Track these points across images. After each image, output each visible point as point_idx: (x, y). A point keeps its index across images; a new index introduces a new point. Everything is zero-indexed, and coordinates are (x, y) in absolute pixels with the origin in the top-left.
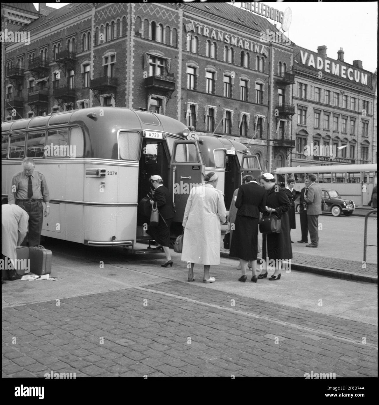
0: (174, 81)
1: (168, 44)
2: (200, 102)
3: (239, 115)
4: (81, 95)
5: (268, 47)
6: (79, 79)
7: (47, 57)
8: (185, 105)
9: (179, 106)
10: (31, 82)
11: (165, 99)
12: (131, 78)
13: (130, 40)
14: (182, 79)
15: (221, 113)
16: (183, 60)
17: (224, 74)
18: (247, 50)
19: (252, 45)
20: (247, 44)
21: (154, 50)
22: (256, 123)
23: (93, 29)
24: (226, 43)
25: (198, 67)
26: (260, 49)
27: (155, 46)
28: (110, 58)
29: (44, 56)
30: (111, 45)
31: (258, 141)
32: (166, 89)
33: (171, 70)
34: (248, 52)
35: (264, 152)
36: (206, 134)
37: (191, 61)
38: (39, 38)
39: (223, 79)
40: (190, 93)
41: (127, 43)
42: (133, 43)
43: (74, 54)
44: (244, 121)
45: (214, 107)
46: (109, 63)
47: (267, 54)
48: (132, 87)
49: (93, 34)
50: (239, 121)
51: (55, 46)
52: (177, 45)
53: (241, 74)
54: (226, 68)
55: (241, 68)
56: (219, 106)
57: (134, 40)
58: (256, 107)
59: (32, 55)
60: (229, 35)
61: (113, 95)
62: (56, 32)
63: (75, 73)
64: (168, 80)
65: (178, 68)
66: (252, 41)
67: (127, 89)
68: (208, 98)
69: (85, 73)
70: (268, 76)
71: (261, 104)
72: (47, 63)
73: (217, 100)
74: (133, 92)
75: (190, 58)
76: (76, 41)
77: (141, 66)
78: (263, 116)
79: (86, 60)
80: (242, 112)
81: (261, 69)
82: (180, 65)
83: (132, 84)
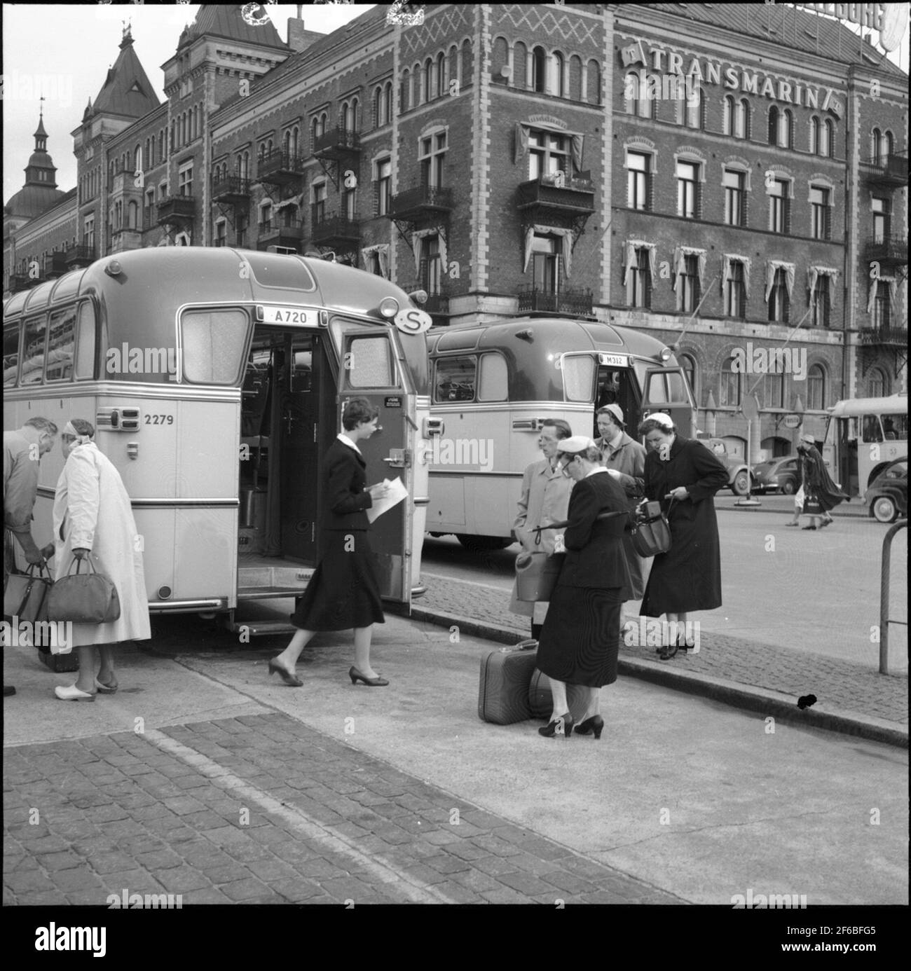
0: (591, 189)
1: (576, 99)
2: (661, 239)
3: (765, 269)
4: (372, 235)
5: (844, 92)
6: (367, 196)
7: (298, 147)
8: (622, 248)
9: (606, 251)
10: (266, 208)
11: (568, 235)
12: (483, 187)
13: (480, 95)
14: (613, 184)
15: (716, 267)
16: (615, 136)
17: (723, 165)
18: (786, 103)
19: (799, 89)
20: (785, 88)
21: (540, 116)
22: (813, 288)
23: (397, 75)
24: (729, 89)
25: (656, 152)
26: (821, 101)
27: (544, 105)
28: (434, 142)
29: (292, 145)
30: (437, 110)
31: (818, 334)
32: (571, 211)
33: (586, 163)
34: (789, 107)
35: (834, 361)
36: (677, 319)
37: (637, 137)
38: (281, 103)
39: (721, 180)
40: (634, 220)
41: (473, 103)
42: (486, 102)
43: (356, 136)
44: (779, 283)
45: (697, 250)
46: (434, 151)
47: (839, 110)
48: (485, 208)
49: (396, 86)
50: (766, 286)
51: (315, 120)
52: (599, 101)
53: (770, 165)
54: (728, 150)
55: (771, 150)
56: (713, 248)
57: (489, 93)
58: (811, 248)
59: (267, 145)
60: (737, 68)
61: (442, 232)
62: (317, 88)
63: (358, 182)
64: (574, 189)
65: (602, 156)
66: (798, 81)
67: (474, 215)
68: (683, 230)
69: (381, 180)
70: (843, 166)
71: (827, 239)
72: (298, 162)
73: (706, 233)
74: (487, 221)
75: (633, 131)
76: (360, 105)
77: (507, 155)
78: (830, 270)
79: (383, 149)
80: (774, 262)
81: (824, 150)
82: (607, 150)
83: (485, 203)
